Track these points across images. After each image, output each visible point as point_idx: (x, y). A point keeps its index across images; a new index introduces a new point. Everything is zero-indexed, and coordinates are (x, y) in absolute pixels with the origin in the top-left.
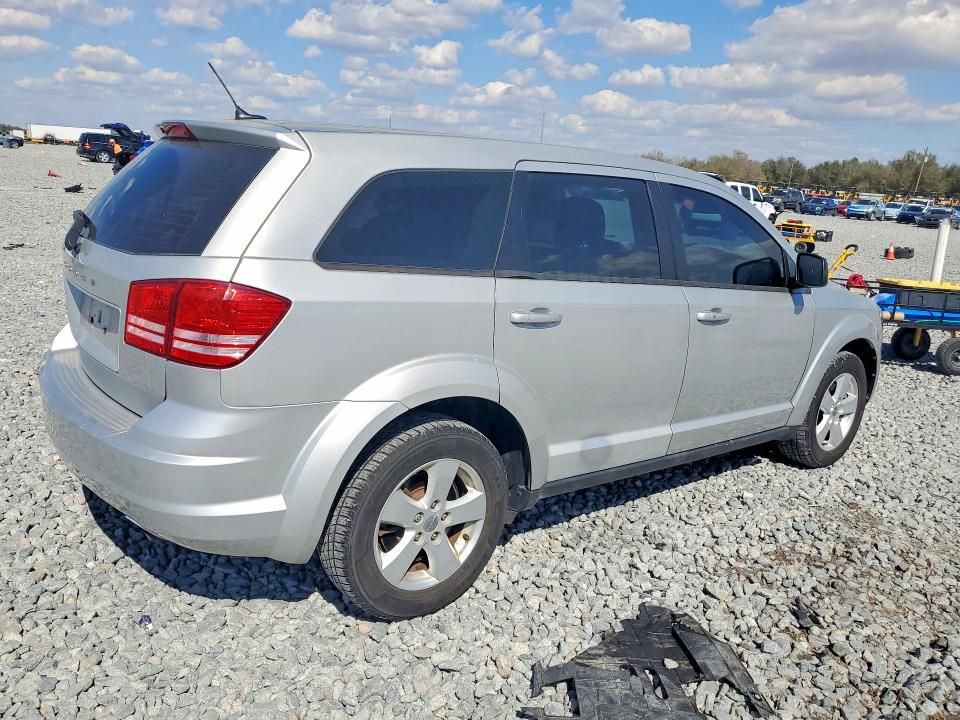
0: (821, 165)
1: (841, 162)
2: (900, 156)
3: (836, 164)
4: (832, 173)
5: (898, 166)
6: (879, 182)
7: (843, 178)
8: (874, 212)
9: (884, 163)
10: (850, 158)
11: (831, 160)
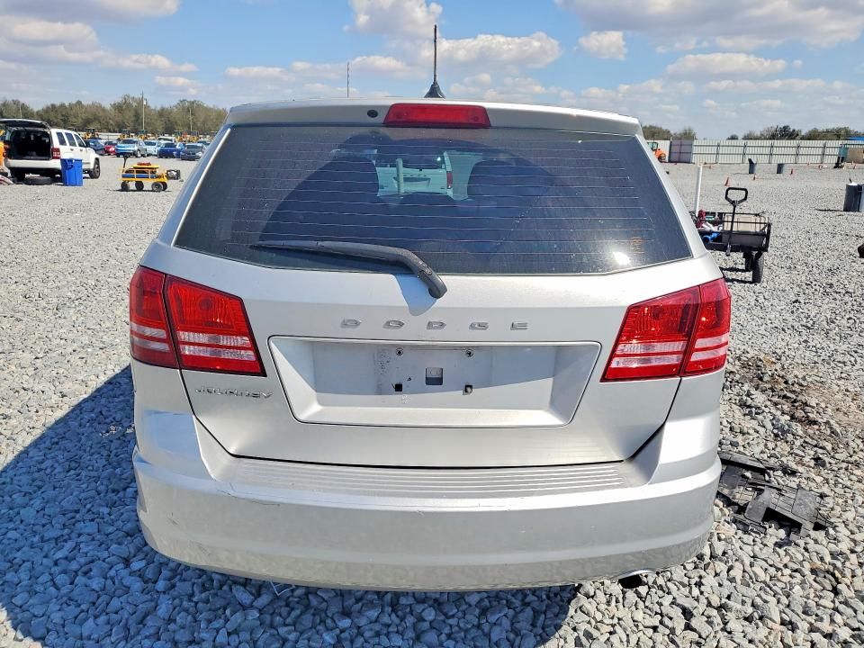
0: (48, 108)
1: (67, 104)
2: (118, 99)
3: (62, 106)
4: (63, 115)
5: (119, 108)
6: (108, 123)
7: (74, 120)
8: (139, 150)
9: (107, 105)
10: (74, 102)
11: (58, 103)
